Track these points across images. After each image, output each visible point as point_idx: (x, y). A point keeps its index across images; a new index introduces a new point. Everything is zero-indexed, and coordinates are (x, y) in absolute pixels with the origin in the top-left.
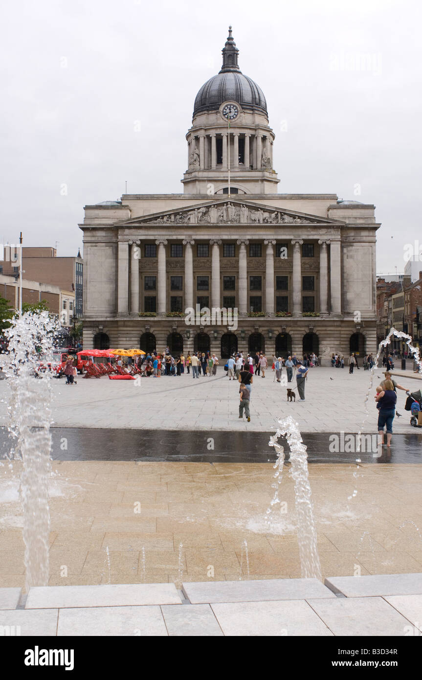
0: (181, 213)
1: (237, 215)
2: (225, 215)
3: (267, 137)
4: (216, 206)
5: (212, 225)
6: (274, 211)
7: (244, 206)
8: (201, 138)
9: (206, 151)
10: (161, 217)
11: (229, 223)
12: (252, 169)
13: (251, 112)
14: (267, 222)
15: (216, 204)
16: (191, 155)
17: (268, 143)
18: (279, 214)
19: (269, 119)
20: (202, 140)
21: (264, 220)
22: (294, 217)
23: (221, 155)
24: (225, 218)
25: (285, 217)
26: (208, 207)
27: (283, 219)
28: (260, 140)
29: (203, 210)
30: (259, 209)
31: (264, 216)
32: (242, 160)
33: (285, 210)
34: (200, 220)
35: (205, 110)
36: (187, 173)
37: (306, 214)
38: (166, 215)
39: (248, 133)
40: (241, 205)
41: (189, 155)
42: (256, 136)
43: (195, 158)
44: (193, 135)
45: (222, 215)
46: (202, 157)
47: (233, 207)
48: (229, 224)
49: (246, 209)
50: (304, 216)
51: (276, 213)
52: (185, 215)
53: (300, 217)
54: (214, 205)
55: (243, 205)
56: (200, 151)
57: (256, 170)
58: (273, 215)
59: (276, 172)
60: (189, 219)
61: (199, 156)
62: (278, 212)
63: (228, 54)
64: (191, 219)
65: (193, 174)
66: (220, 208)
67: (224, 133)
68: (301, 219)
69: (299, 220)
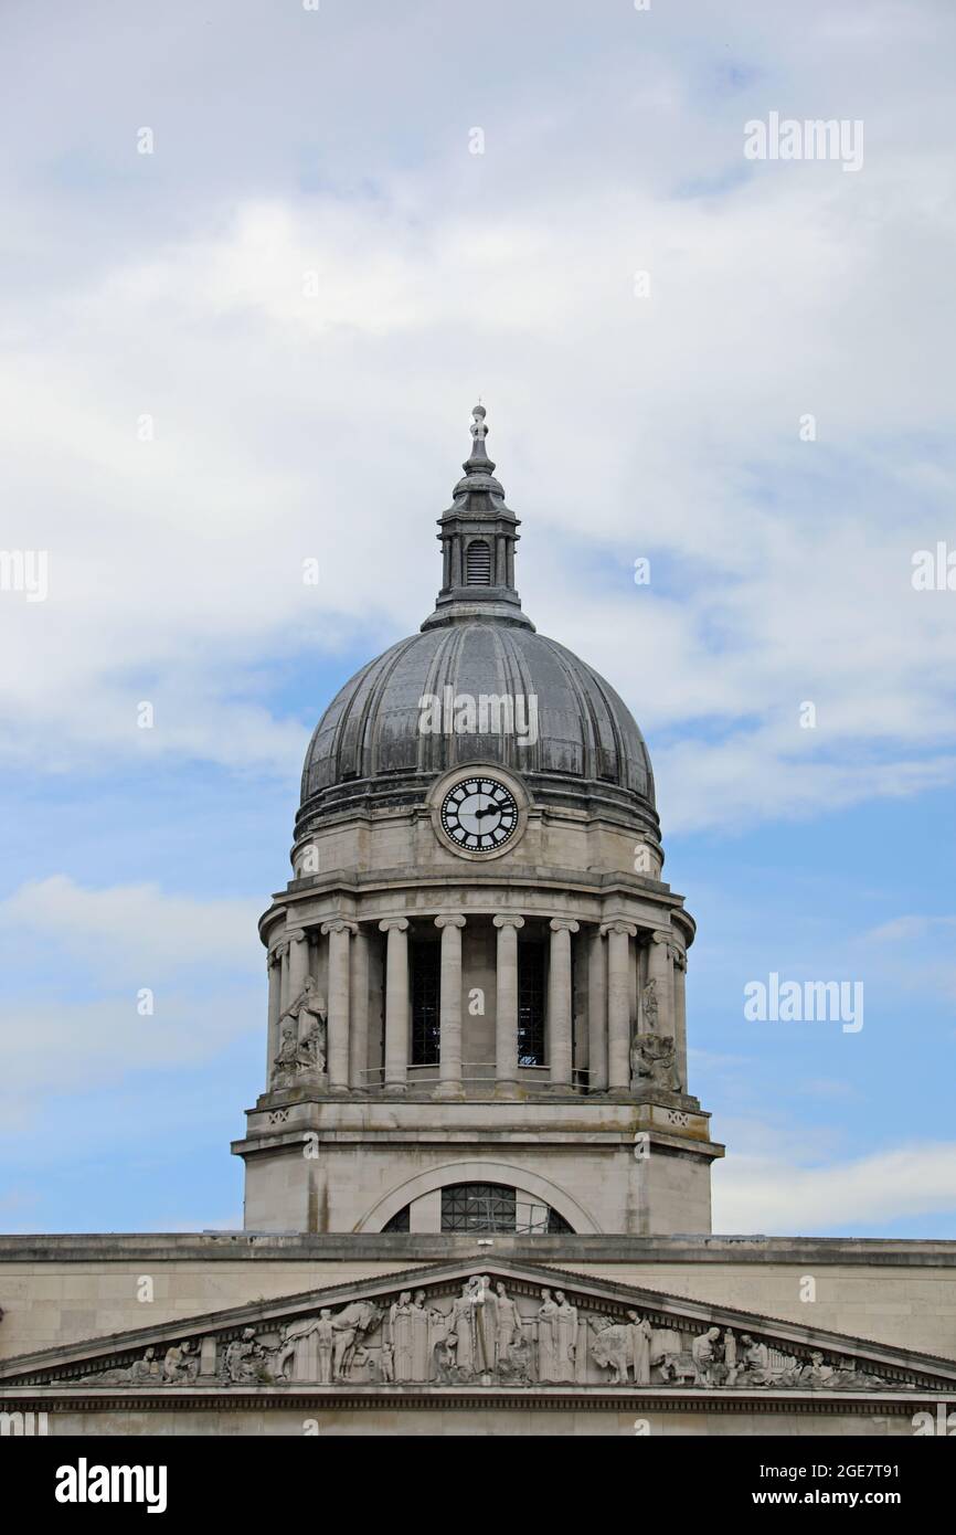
0: (249, 1332)
1: (524, 1345)
2: (465, 1338)
3: (656, 936)
4: (421, 1296)
5: (400, 1391)
6: (706, 1326)
7: (560, 1296)
8: (334, 938)
9: (362, 1001)
10: (150, 1353)
11: (486, 1379)
12: (585, 1091)
13: (582, 814)
14: (673, 1377)
15: (424, 1288)
16: (283, 1018)
17: (659, 962)
18: (730, 1340)
19: (662, 845)
20: (338, 944)
21: (653, 1368)
22: (803, 1354)
23: (435, 1021)
24: (466, 1357)
25: (760, 1352)
26: (384, 1301)
27: (750, 1366)
28: (620, 947)
29: (359, 1313)
30: (633, 1315)
31: (658, 1350)
32: (533, 1044)
33: (760, 1319)
34: (344, 1367)
35: (355, 803)
36: (266, 1105)
37: (860, 1343)
38: (177, 1343)
39: (564, 916)
40: (546, 1294)
41: (277, 1018)
42: (603, 929)
43: (304, 1032)
44: (296, 921)
45: (451, 1341)
46: (337, 1030)
47: (505, 1301)
48: (487, 1386)
49: (568, 1310)
50: (853, 1352)
51: (715, 1331)
52: (270, 1341)
53: (830, 1358)
54: (413, 1291)
55: (553, 1290)
56: (332, 1000)
57: (606, 1094)
58: (701, 1345)
59: (703, 1108)
60: (290, 1358)
61: (323, 1022)
62: (723, 1328)
63: (468, 540)
64: (299, 1362)
65: (294, 1115)
66: (443, 1304)
67: (449, 913)
68: (836, 1367)
69: (827, 1371)
